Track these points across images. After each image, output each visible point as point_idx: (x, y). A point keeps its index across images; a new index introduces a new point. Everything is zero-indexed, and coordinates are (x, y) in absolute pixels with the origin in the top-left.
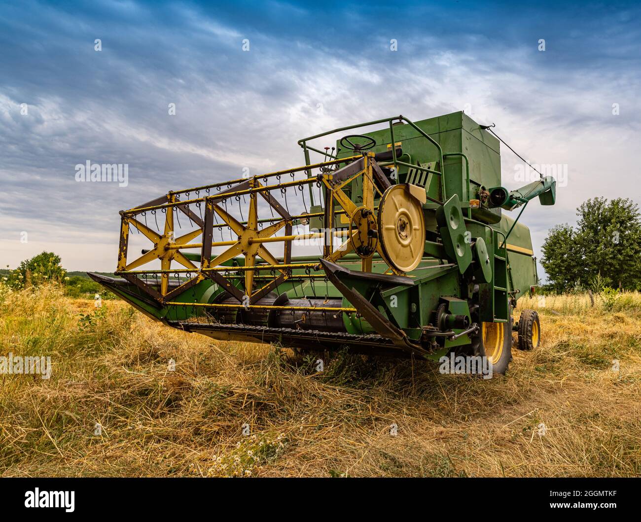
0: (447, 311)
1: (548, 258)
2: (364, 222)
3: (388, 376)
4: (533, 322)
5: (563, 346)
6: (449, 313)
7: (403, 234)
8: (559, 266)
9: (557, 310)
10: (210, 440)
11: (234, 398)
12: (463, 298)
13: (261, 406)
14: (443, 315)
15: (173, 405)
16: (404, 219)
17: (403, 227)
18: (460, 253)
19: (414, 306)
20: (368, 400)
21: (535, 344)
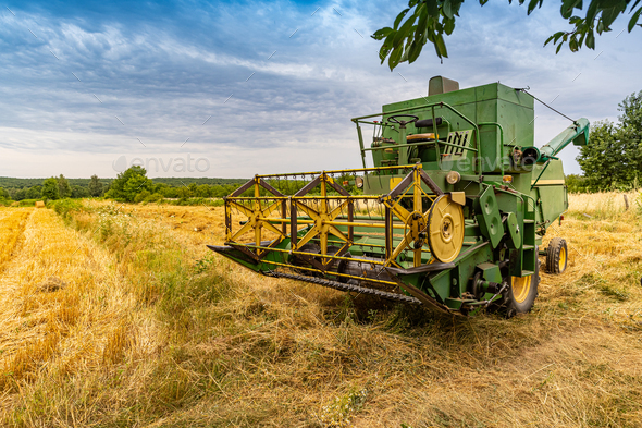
0: (482, 278)
1: (585, 155)
2: (415, 222)
3: (434, 327)
4: (560, 249)
5: (588, 278)
6: (484, 280)
7: (446, 233)
8: (596, 163)
9: (589, 214)
10: (315, 386)
11: (326, 354)
12: (494, 262)
13: (345, 360)
14: (479, 282)
15: (284, 354)
16: (449, 222)
17: (446, 228)
18: (492, 231)
19: (455, 280)
20: (419, 347)
21: (561, 268)
